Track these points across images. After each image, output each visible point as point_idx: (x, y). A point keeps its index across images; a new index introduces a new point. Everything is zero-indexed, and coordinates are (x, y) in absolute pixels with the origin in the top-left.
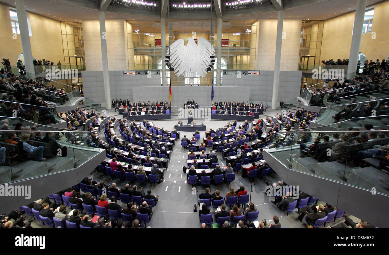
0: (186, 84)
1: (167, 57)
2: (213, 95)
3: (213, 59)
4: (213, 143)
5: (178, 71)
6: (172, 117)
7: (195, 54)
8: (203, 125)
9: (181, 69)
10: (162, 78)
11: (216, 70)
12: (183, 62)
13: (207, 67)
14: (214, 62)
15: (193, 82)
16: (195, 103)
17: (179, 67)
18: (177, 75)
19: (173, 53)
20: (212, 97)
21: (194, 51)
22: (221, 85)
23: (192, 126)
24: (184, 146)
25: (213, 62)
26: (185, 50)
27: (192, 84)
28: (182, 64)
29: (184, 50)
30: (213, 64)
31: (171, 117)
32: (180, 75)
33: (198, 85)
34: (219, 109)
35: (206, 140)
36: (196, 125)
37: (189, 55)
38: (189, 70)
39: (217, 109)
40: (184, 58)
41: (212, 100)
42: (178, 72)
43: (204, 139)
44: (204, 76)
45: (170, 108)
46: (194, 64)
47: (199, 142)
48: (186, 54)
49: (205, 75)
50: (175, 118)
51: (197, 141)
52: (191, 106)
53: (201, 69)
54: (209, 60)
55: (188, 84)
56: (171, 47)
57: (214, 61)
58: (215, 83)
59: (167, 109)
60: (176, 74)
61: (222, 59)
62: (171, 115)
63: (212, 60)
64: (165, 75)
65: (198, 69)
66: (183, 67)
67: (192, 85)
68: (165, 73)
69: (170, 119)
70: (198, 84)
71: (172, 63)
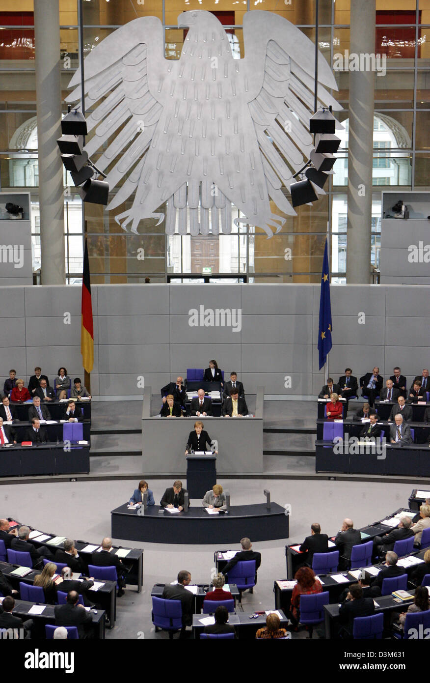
0: (177, 270)
1: (67, 127)
2: (328, 335)
3: (327, 137)
4: (328, 607)
5: (131, 199)
6: (99, 464)
7: (228, 102)
8: (269, 506)
9: (148, 188)
10: (41, 234)
11: (343, 191)
12: (158, 146)
13: (296, 177)
14: (335, 155)
15: (217, 262)
16: (227, 378)
17: (134, 176)
18: (122, 221)
19: (104, 98)
20: (324, 346)
21: (219, 84)
22: (375, 276)
23: (212, 511)
24: (167, 625)
25: (329, 155)
26: (168, 81)
27: (207, 271)
28: (150, 160)
29: (162, 78)
30: (329, 164)
31: (92, 459)
32: (142, 222)
33: (245, 278)
34: (361, 414)
35: (287, 593)
36: (231, 509)
37: (194, 108)
38: (193, 193)
39: (350, 416)
40: (162, 127)
41: (322, 361)
42: (128, 204)
43: (276, 586)
44: (274, 229)
45: (84, 411)
46: (221, 157)
47: (250, 601)
48: (177, 102)
49: (283, 221)
50: (116, 468)
51: (239, 597)
52: (201, 401)
53: (260, 186)
54: (308, 143)
55: (187, 270)
56: (93, 63)
57: (334, 146)
58: (337, 263)
59: (71, 416)
60: (117, 218)
61: (378, 122)
62: (92, 450)
63: (322, 142)
64: (55, 222)
65: (242, 187)
66: (161, 174)
67: (207, 279)
68: (53, 208)
69: (87, 470)
70: (243, 271)
71: (96, 157)
